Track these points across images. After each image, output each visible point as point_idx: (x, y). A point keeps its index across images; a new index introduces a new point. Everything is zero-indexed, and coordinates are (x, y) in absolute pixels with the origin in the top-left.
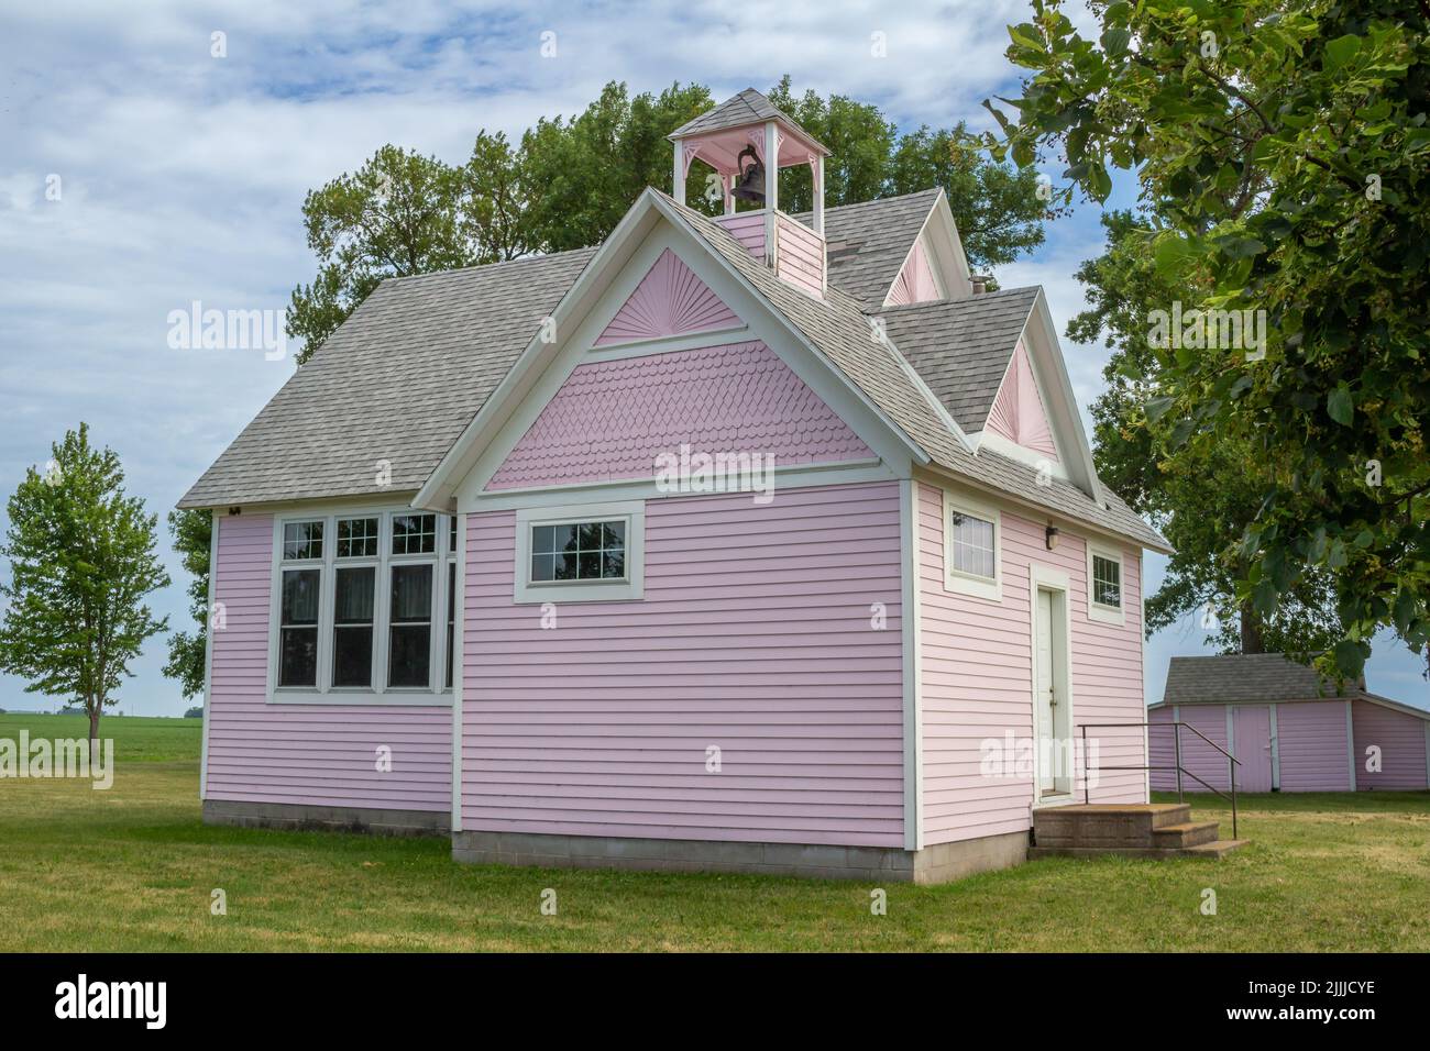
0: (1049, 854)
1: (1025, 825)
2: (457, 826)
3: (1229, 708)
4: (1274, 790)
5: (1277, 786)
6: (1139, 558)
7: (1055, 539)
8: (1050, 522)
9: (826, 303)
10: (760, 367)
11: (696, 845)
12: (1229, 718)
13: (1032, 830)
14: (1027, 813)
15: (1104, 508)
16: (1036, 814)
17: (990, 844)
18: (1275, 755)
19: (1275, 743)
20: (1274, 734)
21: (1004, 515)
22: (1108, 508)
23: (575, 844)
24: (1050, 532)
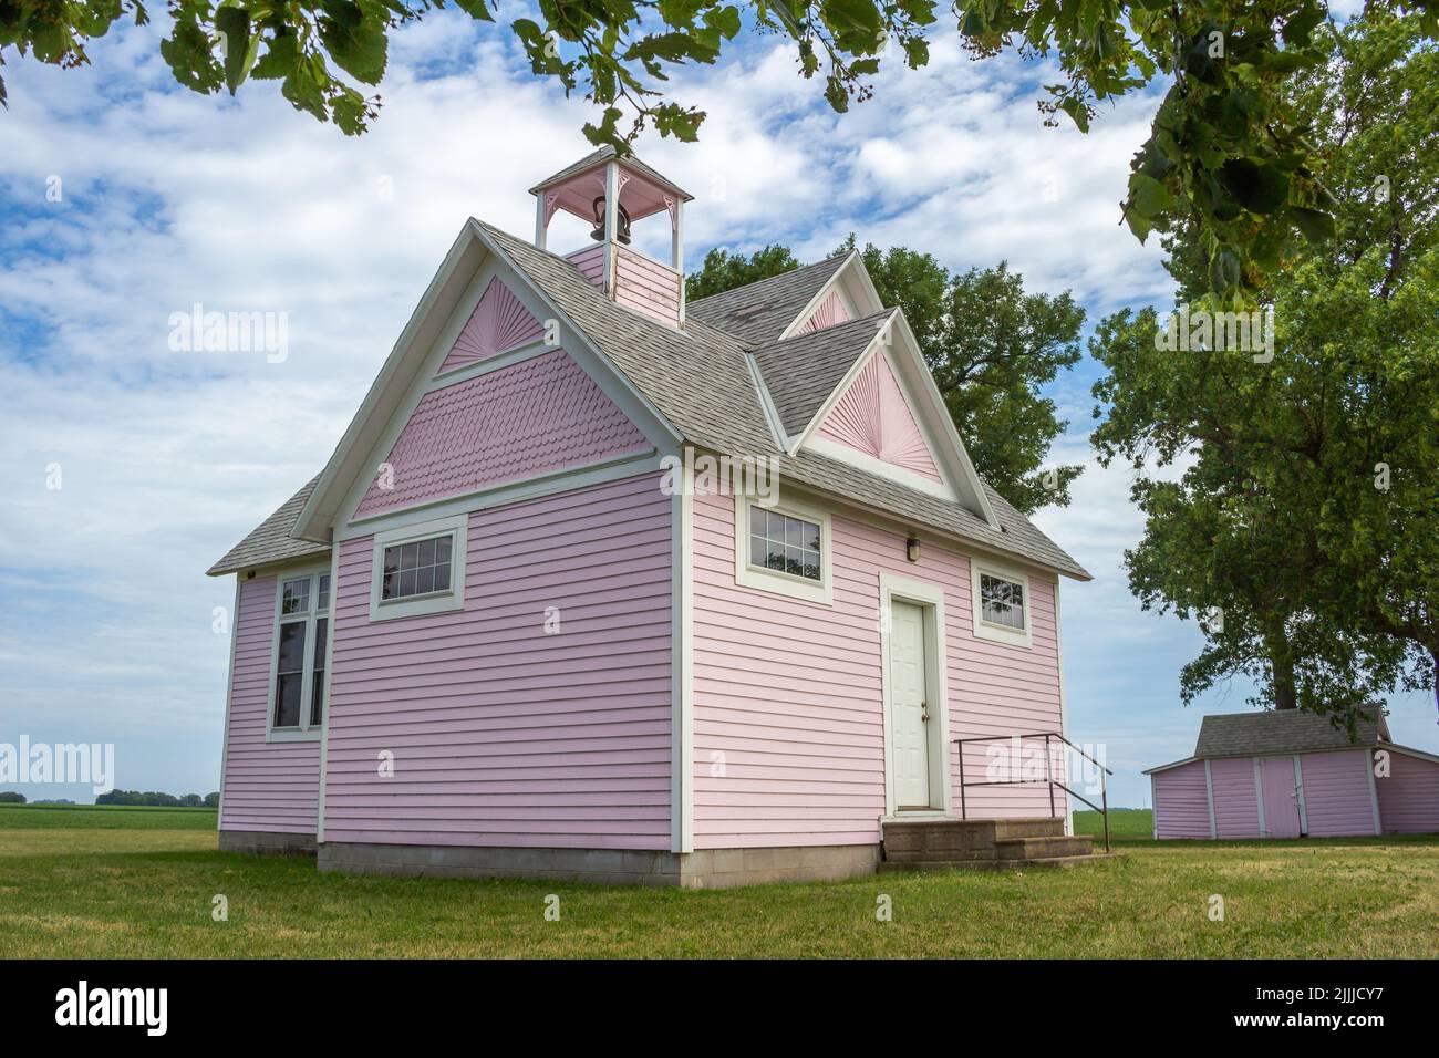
0: (896, 868)
1: (874, 839)
2: (320, 839)
3: (1256, 760)
4: (1302, 835)
5: (1305, 832)
6: (1054, 584)
7: (916, 552)
8: (909, 533)
9: (684, 333)
10: (562, 374)
11: (501, 852)
12: (1257, 769)
13: (882, 842)
14: (874, 826)
15: (1000, 530)
16: (885, 827)
17: (812, 854)
18: (1302, 803)
19: (1301, 791)
20: (1299, 783)
21: (835, 519)
22: (1004, 530)
23: (406, 852)
24: (911, 543)
